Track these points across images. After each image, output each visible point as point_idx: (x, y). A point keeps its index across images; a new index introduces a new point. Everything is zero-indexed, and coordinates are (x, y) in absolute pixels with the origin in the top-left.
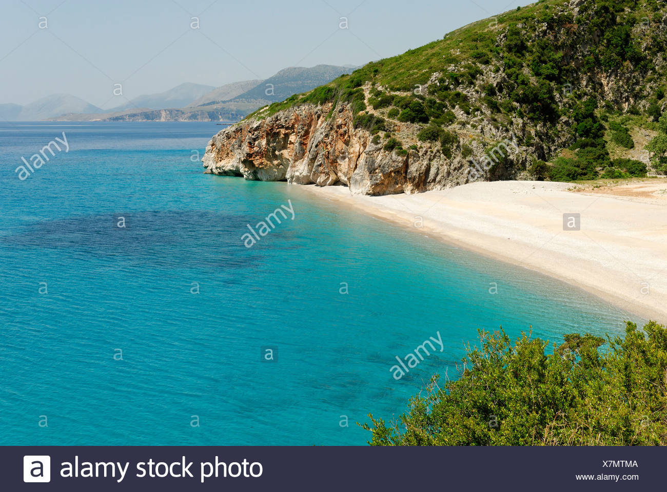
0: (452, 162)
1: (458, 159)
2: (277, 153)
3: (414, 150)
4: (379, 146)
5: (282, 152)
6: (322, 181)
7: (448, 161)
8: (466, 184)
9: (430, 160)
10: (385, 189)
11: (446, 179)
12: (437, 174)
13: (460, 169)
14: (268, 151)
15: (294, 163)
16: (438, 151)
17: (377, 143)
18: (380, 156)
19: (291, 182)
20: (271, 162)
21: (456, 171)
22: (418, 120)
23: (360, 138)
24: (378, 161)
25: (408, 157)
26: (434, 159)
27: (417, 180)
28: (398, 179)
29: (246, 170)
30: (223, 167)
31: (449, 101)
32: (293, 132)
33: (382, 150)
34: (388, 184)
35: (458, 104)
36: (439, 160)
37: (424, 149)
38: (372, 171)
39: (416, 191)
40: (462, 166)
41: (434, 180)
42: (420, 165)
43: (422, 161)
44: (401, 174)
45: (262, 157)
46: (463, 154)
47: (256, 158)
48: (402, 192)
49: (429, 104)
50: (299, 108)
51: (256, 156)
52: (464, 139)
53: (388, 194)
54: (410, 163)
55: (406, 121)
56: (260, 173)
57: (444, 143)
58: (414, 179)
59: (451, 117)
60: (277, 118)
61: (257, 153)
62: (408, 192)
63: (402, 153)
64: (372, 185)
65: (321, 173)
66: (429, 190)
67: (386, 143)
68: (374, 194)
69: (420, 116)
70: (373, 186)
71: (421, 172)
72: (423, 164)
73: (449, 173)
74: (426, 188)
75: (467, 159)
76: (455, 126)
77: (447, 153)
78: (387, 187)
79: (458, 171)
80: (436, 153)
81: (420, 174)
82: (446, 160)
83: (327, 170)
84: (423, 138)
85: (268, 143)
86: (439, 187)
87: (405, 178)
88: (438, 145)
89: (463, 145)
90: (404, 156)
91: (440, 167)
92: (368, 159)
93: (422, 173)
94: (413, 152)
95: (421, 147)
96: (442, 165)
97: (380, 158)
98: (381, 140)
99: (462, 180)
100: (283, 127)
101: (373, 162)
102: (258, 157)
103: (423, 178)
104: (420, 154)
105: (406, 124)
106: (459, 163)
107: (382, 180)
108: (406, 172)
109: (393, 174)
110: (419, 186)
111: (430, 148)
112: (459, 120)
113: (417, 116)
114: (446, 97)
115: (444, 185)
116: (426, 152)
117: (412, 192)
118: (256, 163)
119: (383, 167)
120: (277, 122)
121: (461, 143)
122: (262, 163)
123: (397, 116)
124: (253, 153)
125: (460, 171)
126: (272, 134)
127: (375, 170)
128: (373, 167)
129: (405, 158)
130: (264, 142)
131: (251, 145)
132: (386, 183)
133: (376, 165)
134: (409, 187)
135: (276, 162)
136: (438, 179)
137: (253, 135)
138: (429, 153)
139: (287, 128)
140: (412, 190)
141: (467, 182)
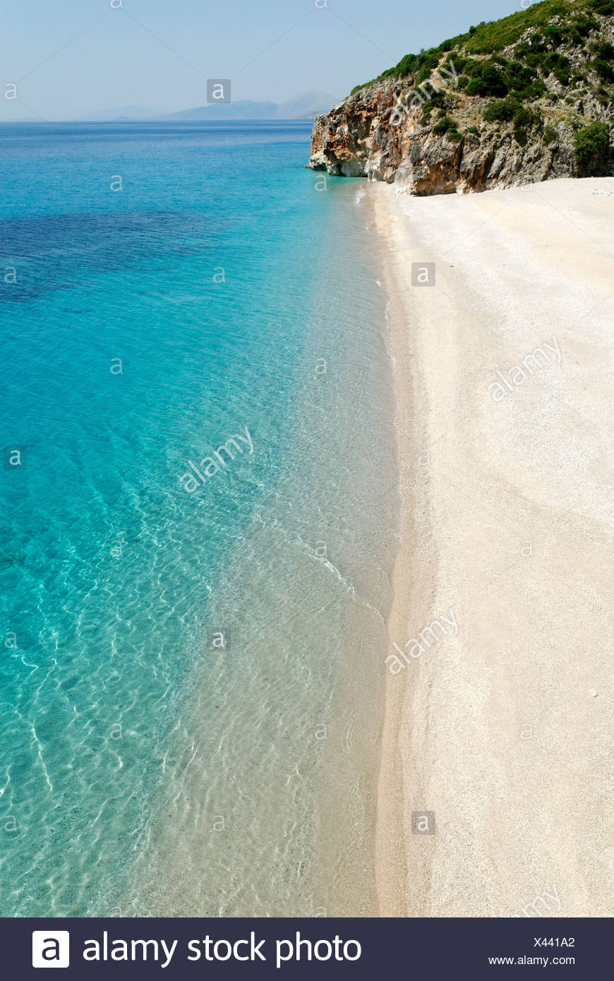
0: (526, 151)
1: (536, 146)
2: (359, 141)
3: (472, 134)
4: (427, 128)
5: (365, 140)
6: (388, 176)
7: (521, 149)
8: (542, 181)
9: (495, 147)
10: (432, 186)
11: (513, 175)
12: (502, 167)
13: (537, 161)
14: (350, 139)
15: (373, 153)
16: (508, 135)
17: (425, 124)
18: (427, 142)
19: (371, 178)
20: (355, 153)
21: (531, 163)
22: (490, 92)
23: (414, 118)
24: (424, 149)
25: (462, 144)
26: (501, 146)
27: (472, 174)
28: (449, 174)
29: (330, 162)
30: (318, 159)
31: (542, 66)
32: (376, 115)
33: (431, 134)
34: (436, 180)
35: (554, 71)
36: (508, 147)
37: (488, 133)
38: (416, 162)
39: (471, 191)
40: (540, 156)
41: (496, 176)
42: (478, 155)
43: (483, 148)
44: (453, 167)
45: (344, 147)
46: (544, 140)
47: (338, 148)
48: (454, 191)
49: (511, 71)
50: (381, 83)
51: (338, 145)
52: (549, 119)
53: (437, 194)
54: (464, 152)
55: (474, 95)
56: (343, 167)
57: (518, 125)
58: (468, 174)
59: (539, 89)
60: (358, 96)
61: (339, 142)
62: (460, 191)
63: (455, 137)
64: (415, 181)
65: (388, 166)
66: (490, 189)
67: (437, 124)
68: (419, 194)
69: (494, 87)
70: (416, 183)
71: (478, 164)
72: (482, 153)
73: (519, 166)
74: (485, 186)
75: (549, 147)
76: (543, 102)
77: (522, 139)
78: (435, 184)
79: (534, 163)
80: (504, 138)
81: (476, 166)
82: (517, 147)
83: (394, 163)
84: (489, 117)
85: (350, 130)
86: (502, 184)
87: (458, 171)
88: (510, 127)
89: (548, 127)
90: (457, 142)
91: (508, 158)
92: (413, 146)
93: (480, 166)
94: (471, 136)
95: (484, 130)
96: (511, 155)
97: (427, 144)
98: (432, 121)
99: (538, 176)
100: (364, 108)
101: (418, 150)
102: (339, 147)
103: (482, 172)
104: (481, 139)
105: (473, 98)
106: (536, 152)
107: (428, 175)
108: (459, 164)
109: (442, 167)
110: (476, 182)
111: (498, 130)
112: (550, 93)
113: (490, 87)
114: (537, 61)
115: (510, 183)
116: (491, 136)
117: (465, 191)
118: (338, 154)
119: (430, 157)
120: (359, 103)
121: (545, 124)
122: (343, 155)
123: (464, 87)
124: (334, 142)
125: (537, 163)
126: (353, 119)
127: (420, 160)
128: (418, 157)
129: (458, 144)
130: (346, 129)
131: (332, 132)
132: (433, 179)
133: (422, 154)
134: (462, 184)
135: (359, 153)
136: (502, 174)
137: (335, 119)
138: (494, 138)
139: (369, 110)
140: (465, 188)
141: (545, 179)
